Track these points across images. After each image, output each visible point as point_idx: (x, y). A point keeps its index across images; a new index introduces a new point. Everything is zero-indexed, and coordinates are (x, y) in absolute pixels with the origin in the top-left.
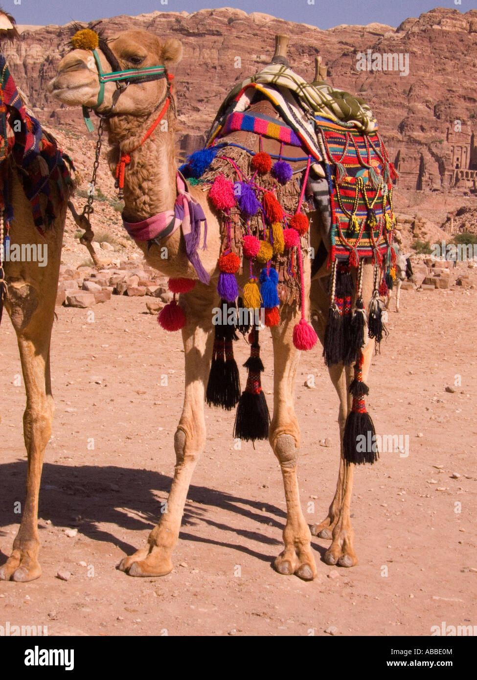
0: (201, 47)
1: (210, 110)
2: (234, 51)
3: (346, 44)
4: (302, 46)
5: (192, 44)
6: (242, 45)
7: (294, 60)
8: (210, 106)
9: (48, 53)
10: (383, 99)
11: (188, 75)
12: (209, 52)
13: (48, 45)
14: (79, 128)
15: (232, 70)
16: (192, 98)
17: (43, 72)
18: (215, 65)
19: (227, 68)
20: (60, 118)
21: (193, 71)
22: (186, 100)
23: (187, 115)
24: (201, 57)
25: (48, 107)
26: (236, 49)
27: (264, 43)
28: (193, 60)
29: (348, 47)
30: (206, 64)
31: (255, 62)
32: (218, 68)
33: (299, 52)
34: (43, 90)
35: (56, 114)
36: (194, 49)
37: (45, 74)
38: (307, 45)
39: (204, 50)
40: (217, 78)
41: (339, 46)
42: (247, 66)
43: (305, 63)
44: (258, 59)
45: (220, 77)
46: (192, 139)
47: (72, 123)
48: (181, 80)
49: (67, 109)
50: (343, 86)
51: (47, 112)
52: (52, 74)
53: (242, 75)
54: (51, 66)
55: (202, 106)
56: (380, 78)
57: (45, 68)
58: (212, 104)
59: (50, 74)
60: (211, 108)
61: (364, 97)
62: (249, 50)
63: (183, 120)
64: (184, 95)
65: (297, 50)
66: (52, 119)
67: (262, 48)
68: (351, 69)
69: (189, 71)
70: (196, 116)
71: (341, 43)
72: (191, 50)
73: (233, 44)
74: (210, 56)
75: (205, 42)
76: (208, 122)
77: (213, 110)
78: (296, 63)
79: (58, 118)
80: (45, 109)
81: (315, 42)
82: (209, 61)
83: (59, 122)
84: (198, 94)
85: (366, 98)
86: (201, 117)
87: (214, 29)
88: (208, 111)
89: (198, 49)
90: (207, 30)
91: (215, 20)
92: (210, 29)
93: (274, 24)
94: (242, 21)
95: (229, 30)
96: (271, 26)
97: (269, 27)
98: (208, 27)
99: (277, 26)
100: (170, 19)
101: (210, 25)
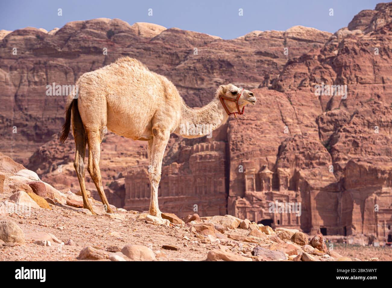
1: (110, 152)
3: (266, 54)
4: (210, 61)
5: (62, 67)
7: (202, 80)
10: (366, 118)
27: (158, 59)
29: (269, 58)
33: (207, 69)
36: (66, 73)
38: (217, 59)
41: (256, 58)
43: (216, 82)
48: (54, 116)
50: (304, 103)
56: (355, 89)
58: (111, 143)
60: (111, 149)
61: (336, 117)
65: (205, 66)
67: (158, 66)
68: (311, 80)
69: (63, 103)
71: (259, 53)
72: (63, 75)
75: (80, 64)
76: (109, 169)
77: (114, 152)
78: (205, 83)
81: (227, 54)
85: (340, 118)
87: (91, 45)
88: (108, 154)
89: (72, 74)
90: (81, 48)
91: (90, 33)
92: (86, 45)
93: (169, 35)
94: (126, 34)
95: (111, 45)
96: (165, 37)
97: (163, 39)
98: (82, 44)
99: (174, 38)
100: (28, 37)
101: (84, 40)
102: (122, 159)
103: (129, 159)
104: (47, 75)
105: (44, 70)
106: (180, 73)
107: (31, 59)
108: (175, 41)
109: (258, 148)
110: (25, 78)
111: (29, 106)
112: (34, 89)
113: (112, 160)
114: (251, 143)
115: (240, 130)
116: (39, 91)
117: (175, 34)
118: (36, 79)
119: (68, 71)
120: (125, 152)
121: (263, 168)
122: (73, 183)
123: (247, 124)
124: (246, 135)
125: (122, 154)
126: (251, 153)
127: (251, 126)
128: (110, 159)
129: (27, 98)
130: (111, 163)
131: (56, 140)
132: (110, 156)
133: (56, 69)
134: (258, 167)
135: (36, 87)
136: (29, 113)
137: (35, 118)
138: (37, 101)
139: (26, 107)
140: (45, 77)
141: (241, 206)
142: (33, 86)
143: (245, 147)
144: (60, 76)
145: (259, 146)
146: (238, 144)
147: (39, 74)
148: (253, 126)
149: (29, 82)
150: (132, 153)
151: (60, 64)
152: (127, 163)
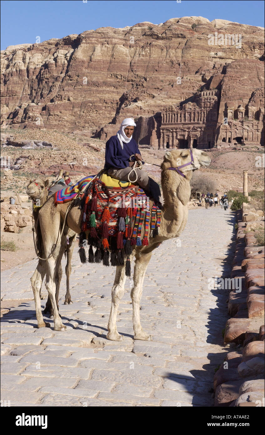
0: (168, 48)
1: (163, 96)
2: (195, 50)
4: (253, 43)
5: (160, 46)
6: (202, 44)
7: (247, 55)
8: (163, 93)
9: (46, 59)
11: (156, 71)
12: (174, 52)
13: (47, 54)
14: (65, 118)
15: (193, 66)
16: (149, 87)
17: (41, 75)
18: (179, 62)
19: (189, 64)
20: (50, 111)
21: (161, 68)
22: (143, 89)
23: (143, 101)
24: (168, 56)
25: (42, 102)
26: (197, 48)
28: (161, 59)
30: (172, 62)
31: (213, 57)
32: (182, 64)
33: (251, 48)
34: (40, 89)
35: (47, 108)
36: (162, 50)
37: (42, 76)
38: (258, 42)
39: (170, 50)
40: (180, 72)
42: (206, 62)
44: (215, 56)
45: (183, 72)
46: (144, 120)
47: (59, 114)
49: (56, 103)
51: (41, 106)
52: (48, 75)
53: (201, 69)
54: (46, 69)
55: (156, 93)
57: (42, 71)
59: (45, 76)
60: (164, 95)
62: (208, 49)
63: (139, 105)
64: (142, 85)
65: (249, 46)
66: (44, 111)
69: (157, 67)
70: (151, 102)
72: (160, 51)
73: (195, 44)
74: (175, 54)
75: (171, 44)
77: (166, 96)
79: (48, 110)
80: (39, 104)
82: (174, 58)
83: (49, 114)
84: (154, 83)
86: (155, 102)
87: (179, 33)
88: (162, 97)
89: (165, 50)
90: (173, 34)
91: (181, 26)
92: (176, 33)
93: (230, 27)
94: (204, 26)
95: (192, 33)
96: (227, 28)
97: (225, 29)
98: (174, 32)
99: (233, 28)
100: (144, 27)
101: (175, 30)
102: (170, 100)
103: (174, 100)
104: (150, 50)
105: (149, 48)
106: (232, 51)
107: (143, 41)
108: (233, 31)
109: (238, 94)
110: (138, 52)
111: (137, 69)
112: (142, 59)
113: (163, 101)
114: (235, 91)
115: (229, 83)
116: (144, 60)
117: (234, 26)
118: (144, 53)
119: (163, 48)
120: (172, 96)
121: (239, 106)
122: (138, 113)
123: (234, 80)
124: (232, 86)
125: (170, 97)
126: (233, 97)
127: (236, 81)
128: (162, 100)
129: (136, 64)
130: (163, 102)
131: (134, 88)
132: (163, 98)
133: (156, 47)
134: (237, 106)
135: (143, 58)
136: (136, 73)
137: (140, 77)
138: (142, 66)
139: (136, 70)
140: (149, 52)
141: (224, 128)
142: (141, 57)
143: (230, 93)
144: (158, 51)
145: (239, 93)
146: (226, 91)
147: (145, 50)
148: (238, 81)
149: (139, 55)
150: (176, 97)
151: (159, 44)
152: (172, 103)
